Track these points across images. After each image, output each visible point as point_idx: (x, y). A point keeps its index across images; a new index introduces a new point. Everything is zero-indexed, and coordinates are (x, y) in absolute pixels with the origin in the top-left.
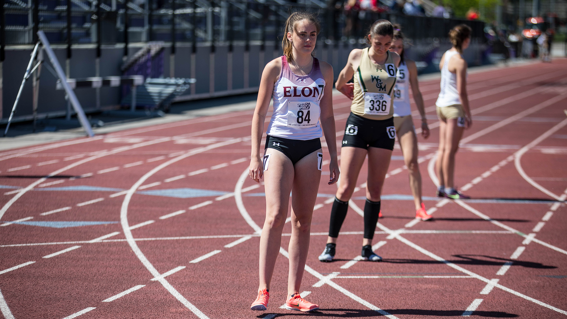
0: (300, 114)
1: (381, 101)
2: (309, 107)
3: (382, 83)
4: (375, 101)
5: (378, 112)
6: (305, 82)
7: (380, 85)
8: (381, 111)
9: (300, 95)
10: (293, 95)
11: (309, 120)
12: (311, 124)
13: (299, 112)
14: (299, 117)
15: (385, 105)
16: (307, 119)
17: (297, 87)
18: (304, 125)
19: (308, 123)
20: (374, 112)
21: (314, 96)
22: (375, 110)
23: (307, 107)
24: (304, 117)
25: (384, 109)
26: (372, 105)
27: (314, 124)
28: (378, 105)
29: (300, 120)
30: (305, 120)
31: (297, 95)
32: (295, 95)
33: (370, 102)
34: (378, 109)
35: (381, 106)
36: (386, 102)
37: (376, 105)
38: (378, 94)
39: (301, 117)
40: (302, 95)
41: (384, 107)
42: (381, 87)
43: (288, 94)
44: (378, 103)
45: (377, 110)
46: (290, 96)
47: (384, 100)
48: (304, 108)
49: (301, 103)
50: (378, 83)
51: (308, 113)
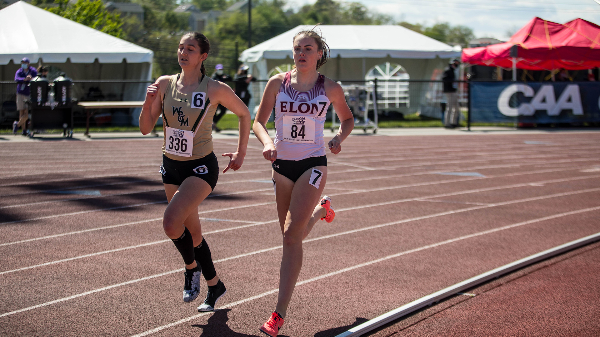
0: (294, 129)
1: (181, 139)
2: (304, 122)
3: (184, 116)
4: (175, 138)
5: (177, 152)
6: (304, 98)
7: (181, 118)
8: (180, 151)
9: (297, 111)
10: (289, 111)
11: (303, 136)
12: (306, 139)
13: (293, 126)
14: (293, 131)
15: (186, 145)
16: (301, 133)
17: (293, 103)
18: (298, 140)
19: (303, 138)
20: (173, 151)
21: (312, 113)
22: (174, 149)
23: (301, 122)
24: (298, 132)
25: (184, 149)
26: (171, 143)
27: (310, 140)
28: (177, 144)
29: (294, 134)
30: (299, 135)
31: (293, 110)
32: (291, 111)
33: (170, 139)
34: (177, 148)
35: (180, 144)
36: (186, 141)
37: (175, 143)
38: (178, 130)
39: (295, 131)
40: (298, 111)
41: (184, 146)
42: (183, 121)
43: (284, 109)
44: (177, 140)
45: (176, 150)
46: (286, 111)
47: (183, 138)
48: (298, 122)
49: (296, 117)
50: (179, 115)
51: (303, 128)
